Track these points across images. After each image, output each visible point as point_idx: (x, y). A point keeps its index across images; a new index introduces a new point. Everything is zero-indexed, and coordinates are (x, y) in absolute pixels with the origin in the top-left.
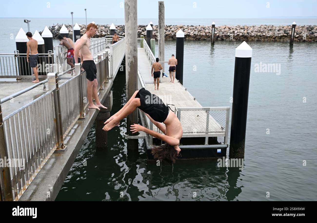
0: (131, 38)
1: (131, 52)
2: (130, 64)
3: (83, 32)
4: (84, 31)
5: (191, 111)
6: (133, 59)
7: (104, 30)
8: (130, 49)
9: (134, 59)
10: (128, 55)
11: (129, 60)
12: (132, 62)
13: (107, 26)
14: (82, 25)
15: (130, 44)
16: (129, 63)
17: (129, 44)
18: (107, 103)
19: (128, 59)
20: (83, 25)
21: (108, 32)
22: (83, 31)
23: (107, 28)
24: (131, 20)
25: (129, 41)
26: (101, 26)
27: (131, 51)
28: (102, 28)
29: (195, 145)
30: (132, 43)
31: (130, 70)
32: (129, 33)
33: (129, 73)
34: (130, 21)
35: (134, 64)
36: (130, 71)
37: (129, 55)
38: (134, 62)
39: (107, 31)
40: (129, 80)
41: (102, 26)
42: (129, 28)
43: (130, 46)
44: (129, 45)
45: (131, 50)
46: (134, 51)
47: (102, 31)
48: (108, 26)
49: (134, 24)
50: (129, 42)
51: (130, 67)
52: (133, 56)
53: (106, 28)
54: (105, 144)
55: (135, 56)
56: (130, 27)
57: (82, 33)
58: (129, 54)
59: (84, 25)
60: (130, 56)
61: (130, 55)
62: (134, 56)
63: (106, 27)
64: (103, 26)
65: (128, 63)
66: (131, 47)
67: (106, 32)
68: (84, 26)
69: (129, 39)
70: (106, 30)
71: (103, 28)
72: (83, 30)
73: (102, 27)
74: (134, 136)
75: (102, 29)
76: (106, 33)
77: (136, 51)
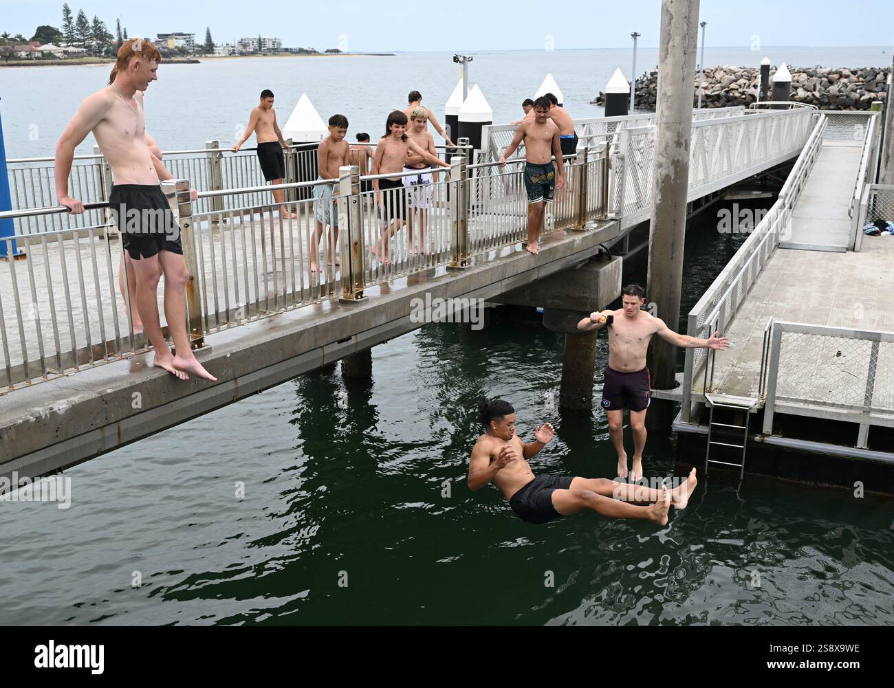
0: (669, 108)
1: (668, 149)
2: (663, 182)
3: (737, 89)
4: (740, 86)
5: (818, 336)
6: (672, 168)
7: (806, 83)
8: (664, 140)
9: (676, 168)
10: (658, 156)
11: (659, 171)
12: (667, 176)
13: (815, 71)
14: (737, 70)
15: (665, 126)
16: (660, 181)
17: (662, 125)
18: (590, 289)
19: (657, 168)
20: (741, 68)
21: (815, 90)
22: (737, 87)
23: (814, 78)
24: (674, 56)
25: (663, 116)
26: (796, 71)
27: (668, 146)
28: (799, 78)
29: (822, 442)
30: (673, 123)
31: (660, 200)
32: (665, 94)
33: (657, 209)
34: (670, 59)
35: (673, 182)
36: (660, 204)
37: (660, 157)
38: (673, 177)
39: (812, 87)
40: (656, 229)
41: (799, 72)
42: (666, 79)
43: (665, 131)
44: (662, 130)
45: (667, 143)
46: (675, 145)
47: (796, 88)
48: (819, 70)
49: (683, 69)
50: (664, 120)
51: (661, 190)
52: (673, 160)
53: (812, 76)
54: (582, 401)
55: (678, 160)
56: (670, 75)
57: (734, 92)
58: (661, 154)
59: (744, 68)
60: (662, 160)
61: (662, 156)
62: (676, 159)
63: (813, 74)
64: (804, 72)
65: (658, 180)
66: (668, 134)
67: (808, 91)
68: (745, 71)
69: (664, 111)
70: (809, 84)
71: (804, 76)
72: (738, 82)
73: (798, 74)
74: (659, 391)
75: (798, 82)
76: (809, 93)
77: (683, 147)
